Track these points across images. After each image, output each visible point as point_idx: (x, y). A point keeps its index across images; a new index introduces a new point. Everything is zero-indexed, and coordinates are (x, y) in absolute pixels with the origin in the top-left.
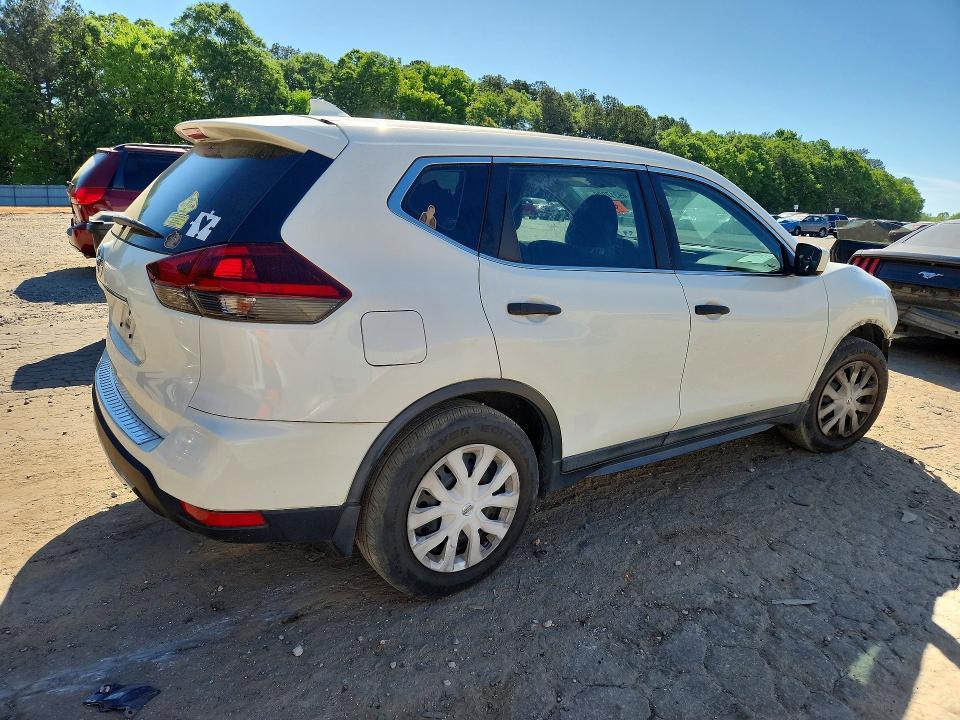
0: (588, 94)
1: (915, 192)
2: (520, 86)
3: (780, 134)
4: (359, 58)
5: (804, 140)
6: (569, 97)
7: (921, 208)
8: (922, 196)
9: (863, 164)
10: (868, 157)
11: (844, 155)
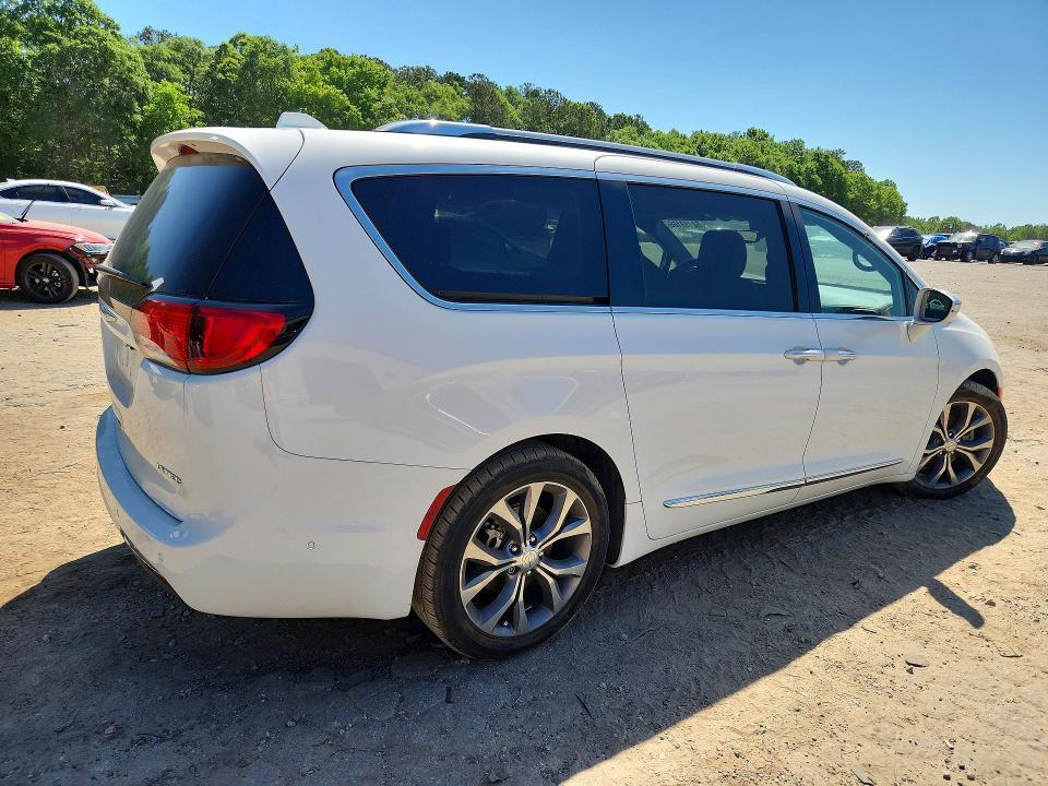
0: (533, 88)
1: (897, 196)
2: (451, 78)
3: (752, 133)
4: (244, 44)
5: (777, 140)
6: (510, 93)
7: (903, 212)
8: (905, 200)
9: (837, 166)
10: (845, 158)
11: (817, 156)
